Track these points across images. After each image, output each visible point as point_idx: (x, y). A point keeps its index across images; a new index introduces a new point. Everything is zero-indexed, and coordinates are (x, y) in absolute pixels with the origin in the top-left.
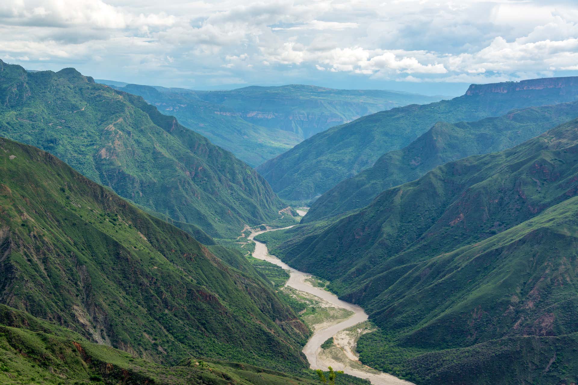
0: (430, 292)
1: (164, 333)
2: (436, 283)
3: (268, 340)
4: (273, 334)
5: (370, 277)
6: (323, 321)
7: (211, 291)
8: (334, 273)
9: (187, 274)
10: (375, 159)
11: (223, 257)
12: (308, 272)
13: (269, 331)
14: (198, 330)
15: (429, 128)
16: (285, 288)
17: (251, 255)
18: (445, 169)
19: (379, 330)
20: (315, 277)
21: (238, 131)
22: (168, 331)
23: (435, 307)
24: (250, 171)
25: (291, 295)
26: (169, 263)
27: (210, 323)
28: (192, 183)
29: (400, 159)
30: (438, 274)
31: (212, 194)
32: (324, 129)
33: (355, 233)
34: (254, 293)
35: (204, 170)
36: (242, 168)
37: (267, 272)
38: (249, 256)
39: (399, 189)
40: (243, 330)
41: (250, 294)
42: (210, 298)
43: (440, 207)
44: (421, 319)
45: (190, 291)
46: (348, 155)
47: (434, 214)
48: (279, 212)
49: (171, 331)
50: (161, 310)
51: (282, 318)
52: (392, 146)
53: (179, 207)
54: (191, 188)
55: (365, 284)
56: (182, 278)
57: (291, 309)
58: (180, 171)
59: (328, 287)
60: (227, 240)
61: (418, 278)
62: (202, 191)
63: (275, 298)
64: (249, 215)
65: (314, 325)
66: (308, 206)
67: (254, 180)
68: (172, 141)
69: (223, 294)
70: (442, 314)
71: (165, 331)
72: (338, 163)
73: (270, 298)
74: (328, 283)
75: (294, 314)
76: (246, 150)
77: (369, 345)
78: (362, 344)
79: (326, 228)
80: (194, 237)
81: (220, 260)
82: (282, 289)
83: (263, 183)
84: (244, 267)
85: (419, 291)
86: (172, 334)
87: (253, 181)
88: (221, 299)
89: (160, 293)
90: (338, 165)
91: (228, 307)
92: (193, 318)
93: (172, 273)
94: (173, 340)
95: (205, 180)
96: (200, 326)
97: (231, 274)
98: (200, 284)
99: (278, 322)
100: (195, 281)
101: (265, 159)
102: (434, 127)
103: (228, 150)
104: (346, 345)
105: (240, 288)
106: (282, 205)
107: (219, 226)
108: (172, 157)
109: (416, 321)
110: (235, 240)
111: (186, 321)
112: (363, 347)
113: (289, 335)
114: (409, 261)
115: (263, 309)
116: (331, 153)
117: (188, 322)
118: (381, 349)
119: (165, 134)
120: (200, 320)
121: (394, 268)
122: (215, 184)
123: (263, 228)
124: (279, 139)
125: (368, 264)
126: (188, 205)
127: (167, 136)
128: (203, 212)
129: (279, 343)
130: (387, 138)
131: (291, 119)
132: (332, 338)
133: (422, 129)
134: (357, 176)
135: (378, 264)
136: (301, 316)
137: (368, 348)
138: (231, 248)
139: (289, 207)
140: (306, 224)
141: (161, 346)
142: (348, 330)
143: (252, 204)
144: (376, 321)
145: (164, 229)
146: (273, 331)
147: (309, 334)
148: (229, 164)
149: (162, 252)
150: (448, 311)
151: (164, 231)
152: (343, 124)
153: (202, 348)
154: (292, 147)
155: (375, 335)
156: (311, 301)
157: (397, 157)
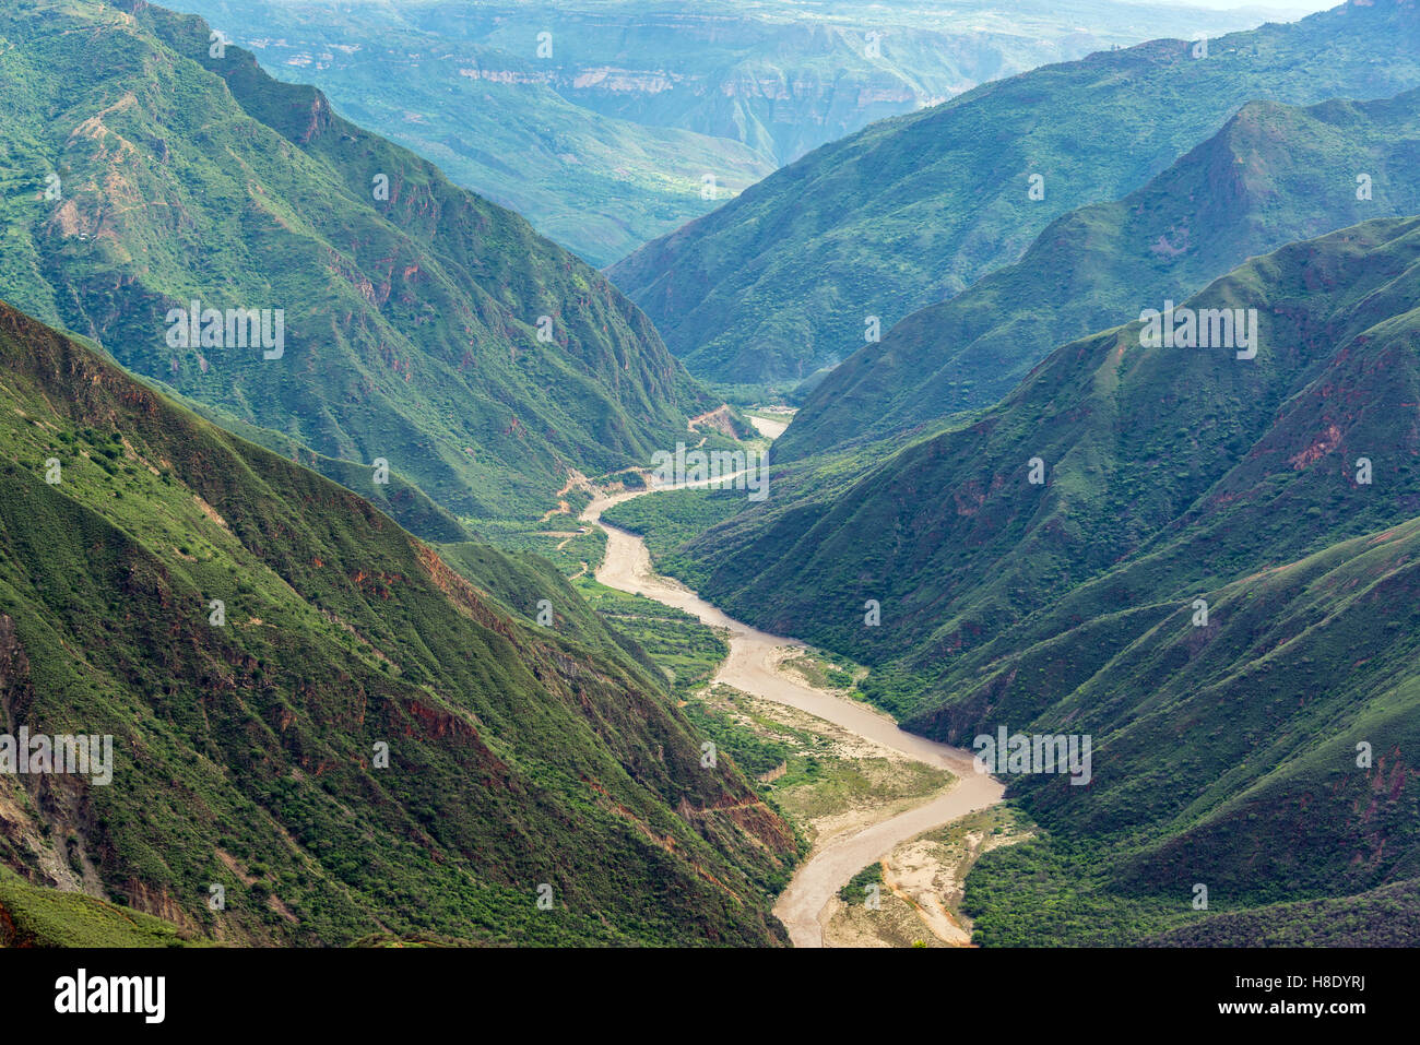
0: (1221, 704)
1: (289, 850)
2: (1242, 672)
3: (654, 873)
4: (671, 852)
5: (1008, 652)
6: (844, 805)
7: (452, 703)
8: (885, 637)
9: (365, 643)
10: (1028, 233)
11: (492, 583)
12: (794, 636)
13: (658, 842)
14: (408, 839)
15: (1220, 124)
16: (713, 692)
17: (591, 575)
18: (1275, 271)
19: (1042, 837)
20: (817, 651)
21: (543, 137)
22: (302, 842)
23: (1239, 756)
24: (587, 279)
25: (733, 717)
26: (304, 605)
27: (449, 815)
28: (381, 322)
29: (1117, 234)
30: (1250, 641)
31: (452, 362)
32: (848, 128)
33: (957, 498)
34: (604, 708)
35: (424, 278)
36: (559, 268)
37: (648, 635)
38: (584, 580)
39: (1113, 342)
40: (565, 838)
41: (588, 712)
42: (448, 727)
43: (1258, 403)
44: (1188, 797)
45: (378, 705)
46: (931, 220)
47: (1238, 430)
48: (691, 423)
49: (312, 845)
50: (276, 769)
51: (701, 797)
52: (1087, 187)
53: (336, 407)
54: (378, 339)
55: (994, 674)
56: (349, 658)
57: (733, 766)
58: (340, 280)
59: (863, 687)
60: (505, 524)
61: (1179, 656)
62: (416, 350)
63: (678, 725)
64: (582, 436)
65: (813, 821)
66: (794, 403)
67: (601, 311)
68: (312, 176)
69: (493, 712)
70: (1265, 781)
71: (291, 842)
72: (896, 251)
73: (660, 725)
74: (862, 674)
75: (744, 781)
76: (571, 204)
77: (1007, 889)
78: (984, 885)
79: (856, 481)
80: (389, 514)
81: (485, 594)
82: (701, 694)
83: (634, 322)
84: (566, 619)
85: (1182, 699)
86: (317, 853)
87: (596, 316)
88: (487, 730)
89: (272, 712)
90: (898, 256)
91: (510, 758)
92: (389, 798)
93: (313, 641)
94: (319, 873)
95: (427, 313)
96: (415, 825)
97: (520, 643)
98: (413, 679)
99: (687, 809)
100: (395, 669)
101: (640, 238)
102: (1235, 118)
103: (510, 206)
104: (929, 891)
105: (555, 693)
106: (701, 399)
107: (477, 474)
108: (309, 232)
109: (1174, 805)
110: (536, 524)
111: (365, 809)
112: (987, 897)
113: (727, 855)
114: (1146, 594)
115: (635, 764)
116: (873, 213)
117: (373, 813)
118: (1051, 902)
119: (287, 151)
120: (413, 803)
121: (1096, 620)
122: (462, 328)
123: (634, 482)
124: (688, 166)
125: (1004, 604)
126: (368, 402)
127: (291, 156)
128: (420, 424)
129: (690, 883)
130: (1070, 158)
131: (729, 94)
132: (878, 866)
133: (1195, 129)
134: (963, 296)
135: (1036, 605)
136: (768, 789)
137: (1005, 901)
138: (520, 550)
139: (725, 407)
140: (785, 467)
141: (279, 897)
142: (935, 839)
143: (594, 395)
144: (1032, 807)
145: (286, 485)
146: (670, 840)
147: (795, 854)
148: (513, 254)
149: (279, 566)
150: (1283, 770)
151: (285, 493)
152: (915, 110)
153: (424, 899)
154: (736, 194)
155: (1027, 853)
156: (804, 737)
157: (1106, 227)
